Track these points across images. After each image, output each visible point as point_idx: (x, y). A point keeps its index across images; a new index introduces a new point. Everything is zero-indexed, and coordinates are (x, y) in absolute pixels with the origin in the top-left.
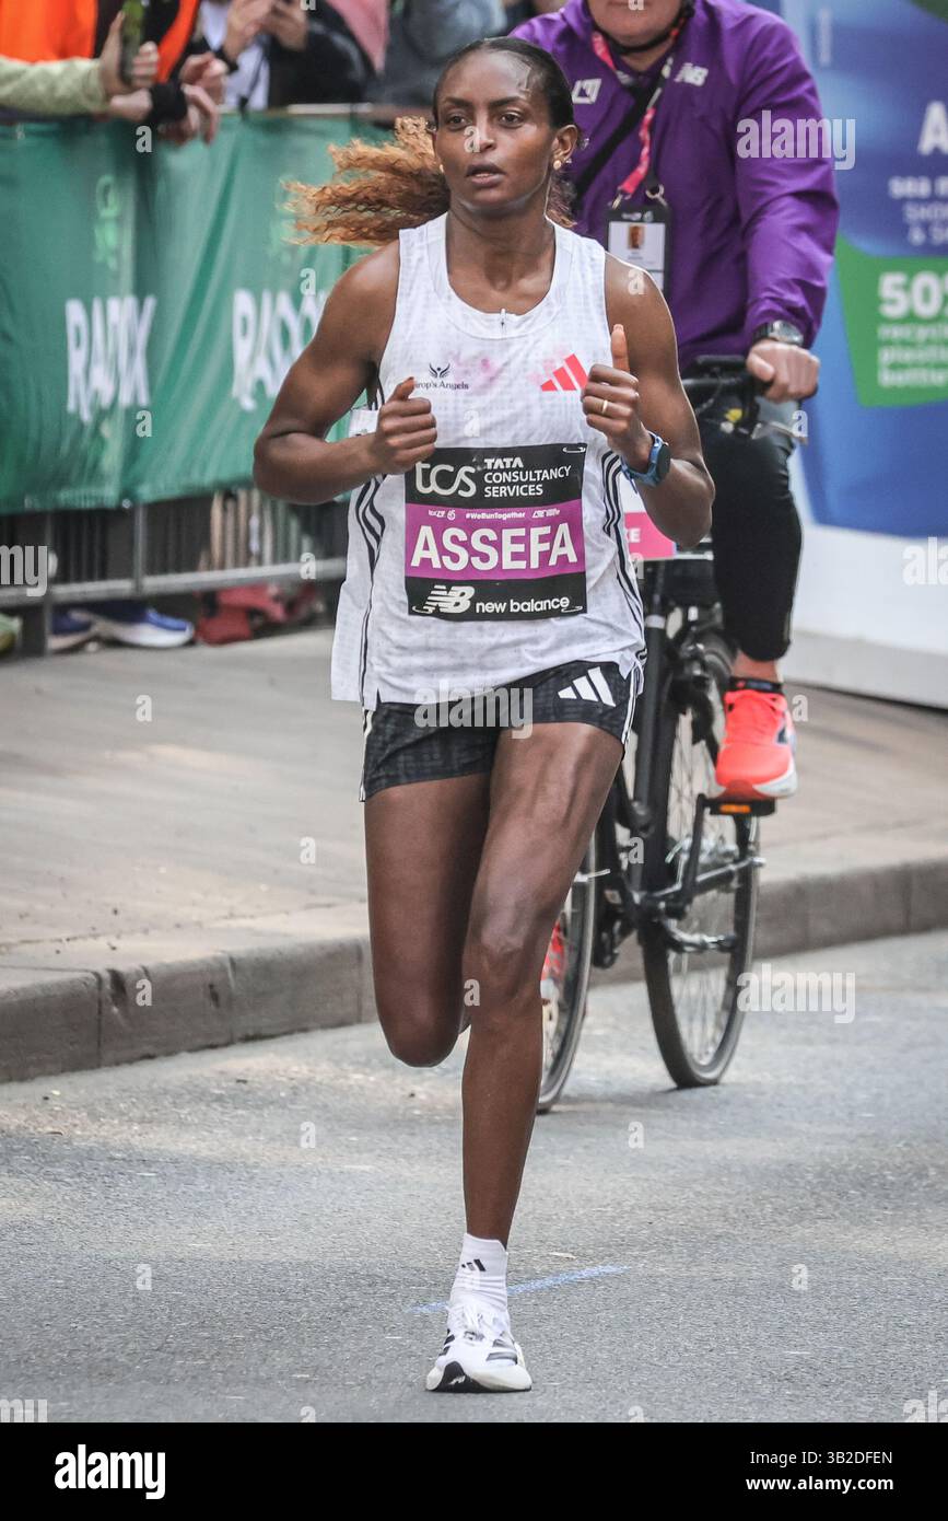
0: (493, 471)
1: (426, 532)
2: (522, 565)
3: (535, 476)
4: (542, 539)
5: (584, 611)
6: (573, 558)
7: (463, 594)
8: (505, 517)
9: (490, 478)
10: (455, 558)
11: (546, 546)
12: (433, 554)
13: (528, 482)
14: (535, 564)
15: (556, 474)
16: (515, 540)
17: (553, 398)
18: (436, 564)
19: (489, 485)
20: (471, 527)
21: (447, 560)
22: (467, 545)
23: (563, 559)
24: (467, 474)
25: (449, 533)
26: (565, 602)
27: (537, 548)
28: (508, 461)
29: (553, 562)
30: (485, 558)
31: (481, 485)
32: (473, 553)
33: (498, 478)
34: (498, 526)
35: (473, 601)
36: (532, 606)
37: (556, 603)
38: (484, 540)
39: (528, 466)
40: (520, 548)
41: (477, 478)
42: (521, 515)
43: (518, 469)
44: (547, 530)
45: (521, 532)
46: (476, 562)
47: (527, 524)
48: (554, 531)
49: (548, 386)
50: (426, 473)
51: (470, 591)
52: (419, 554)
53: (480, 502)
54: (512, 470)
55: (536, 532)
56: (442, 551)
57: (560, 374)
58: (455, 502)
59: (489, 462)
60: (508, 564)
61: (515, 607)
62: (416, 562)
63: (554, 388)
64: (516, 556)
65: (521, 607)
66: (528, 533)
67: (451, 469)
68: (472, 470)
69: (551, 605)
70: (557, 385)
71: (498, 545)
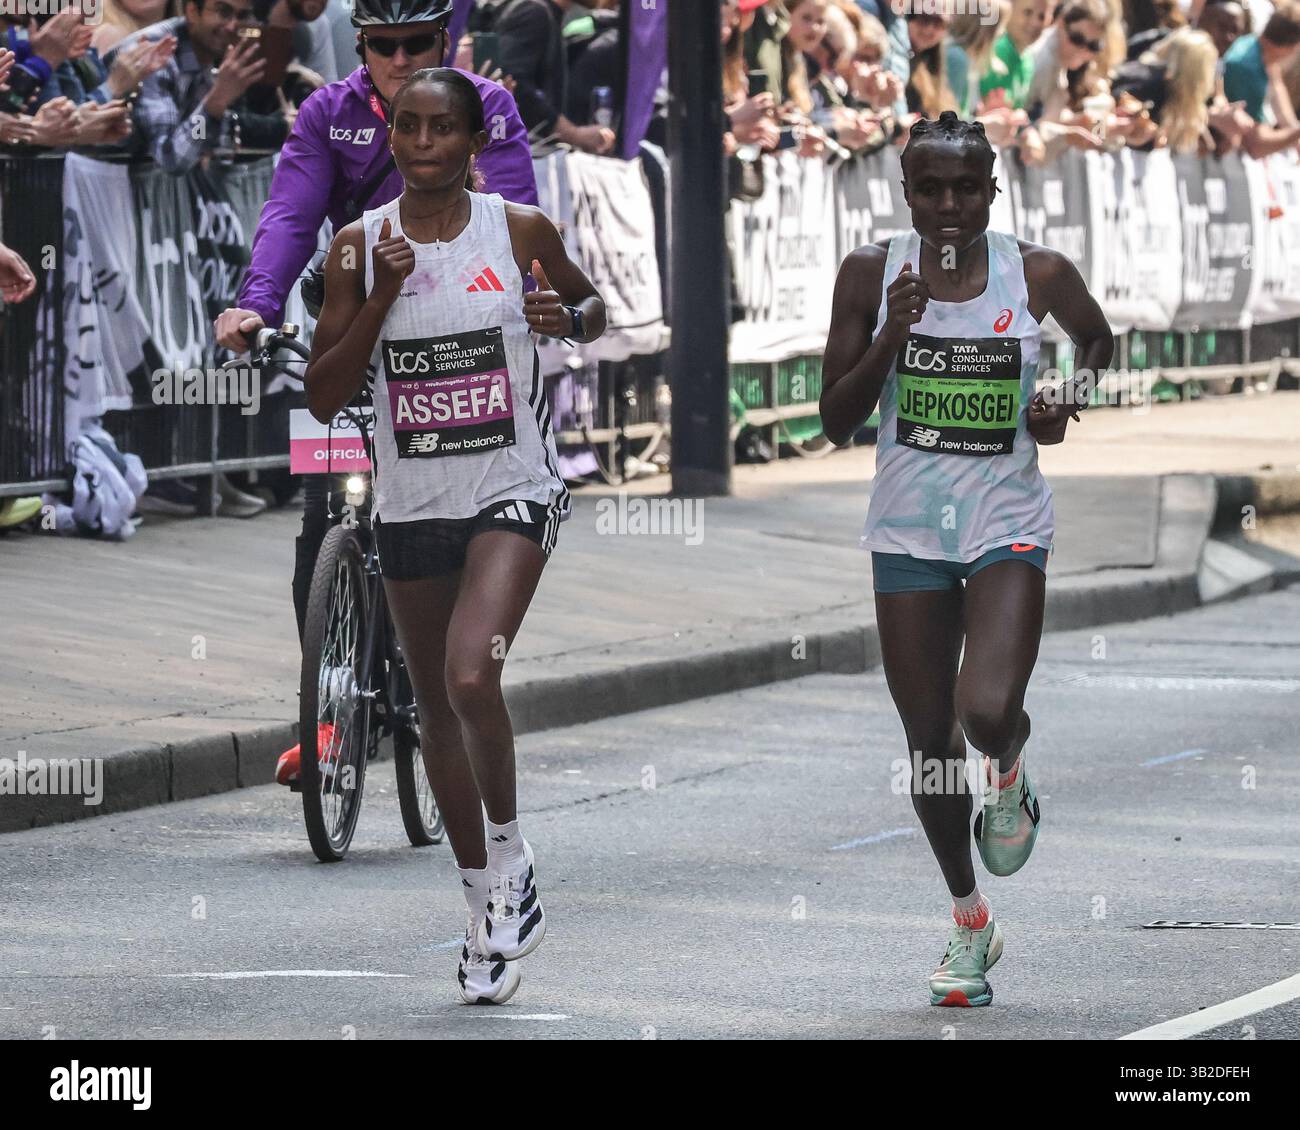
0: (439, 353)
1: (402, 399)
2: (467, 415)
3: (468, 353)
4: (480, 396)
5: (514, 443)
6: (504, 408)
7: (431, 439)
8: (451, 383)
9: (438, 358)
10: (423, 415)
11: (483, 401)
12: (409, 414)
13: (465, 358)
14: (476, 413)
15: (483, 351)
16: (461, 398)
17: (477, 296)
18: (412, 420)
19: (437, 362)
20: (429, 393)
21: (417, 416)
22: (429, 405)
23: (497, 409)
24: (422, 357)
25: (417, 398)
26: (500, 438)
27: (476, 403)
28: (449, 345)
29: (490, 411)
30: (442, 413)
31: (432, 363)
32: (433, 410)
33: (443, 357)
34: (448, 390)
35: (439, 443)
36: (478, 443)
37: (495, 440)
38: (440, 400)
39: (463, 347)
40: (465, 403)
41: (429, 359)
42: (462, 381)
43: (456, 349)
44: (482, 390)
45: (464, 393)
46: (437, 416)
47: (468, 387)
48: (488, 390)
49: (472, 289)
50: (397, 359)
51: (436, 436)
52: (400, 415)
53: (433, 374)
54: (452, 351)
55: (474, 392)
56: (414, 411)
57: (480, 280)
58: (417, 376)
59: (436, 347)
60: (458, 415)
61: (467, 444)
62: (399, 421)
63: (477, 290)
64: (463, 410)
65: (471, 444)
66: (469, 392)
67: (411, 355)
68: (426, 354)
69: (492, 441)
70: (479, 288)
71: (449, 403)
